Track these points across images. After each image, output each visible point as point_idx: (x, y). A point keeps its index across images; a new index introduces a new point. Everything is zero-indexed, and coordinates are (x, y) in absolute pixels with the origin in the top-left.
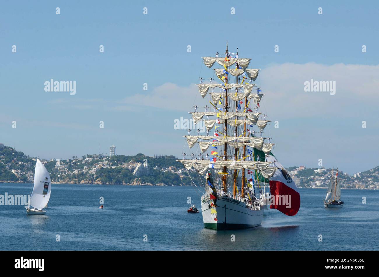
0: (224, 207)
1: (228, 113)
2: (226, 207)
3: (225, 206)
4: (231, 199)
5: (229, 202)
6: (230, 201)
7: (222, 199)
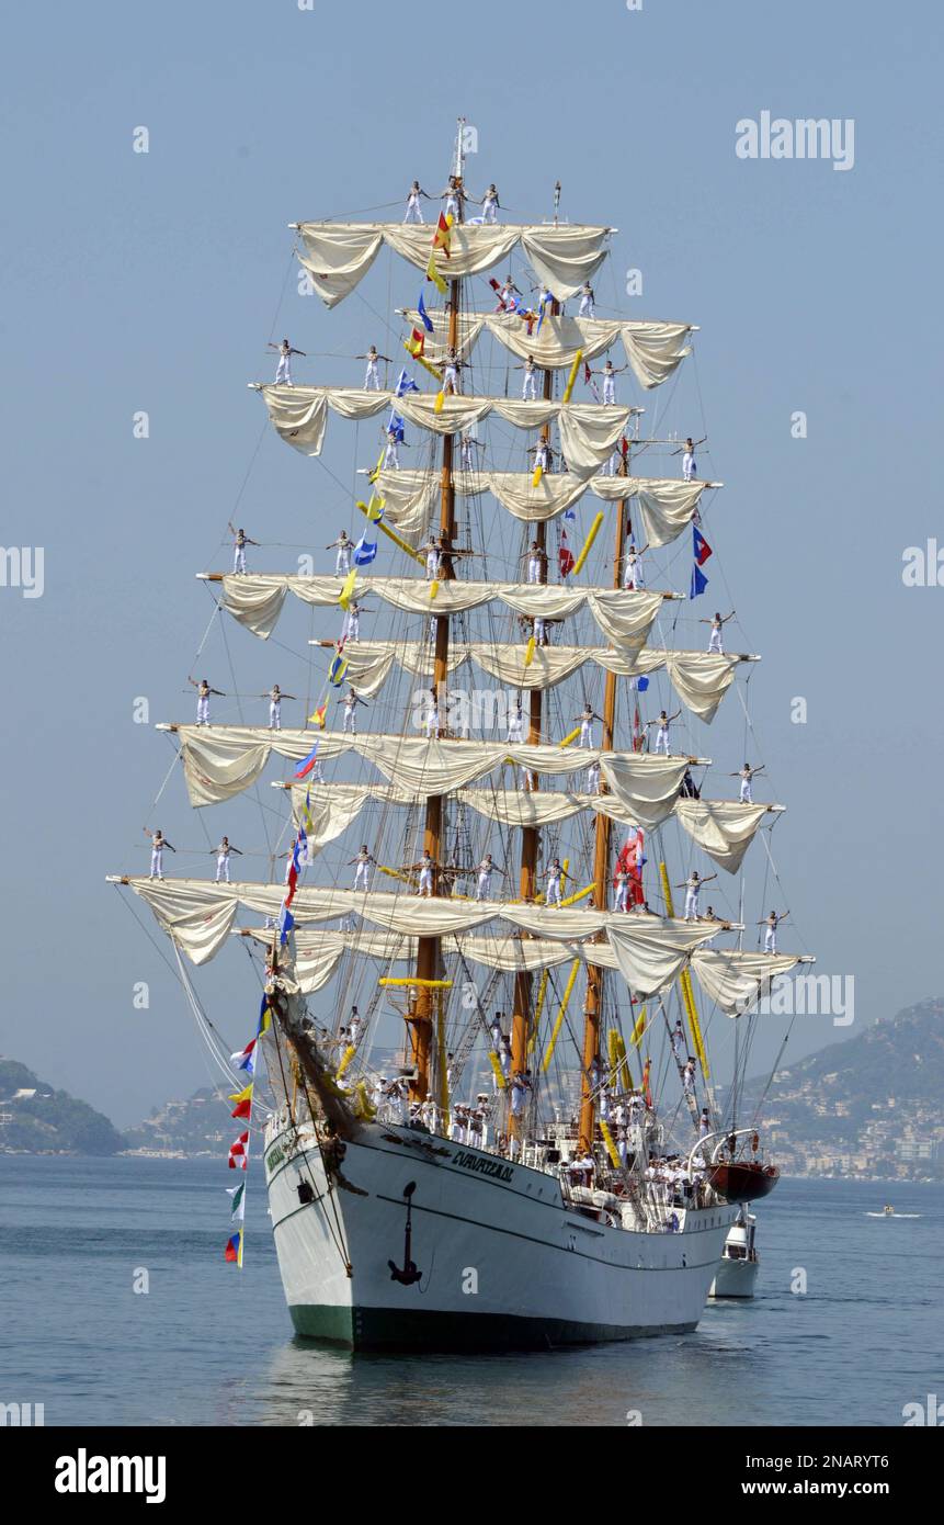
0: (399, 1195)
1: (452, 583)
2: (416, 1198)
3: (410, 1189)
4: (448, 1147)
5: (437, 1165)
6: (439, 1159)
7: (388, 1146)
